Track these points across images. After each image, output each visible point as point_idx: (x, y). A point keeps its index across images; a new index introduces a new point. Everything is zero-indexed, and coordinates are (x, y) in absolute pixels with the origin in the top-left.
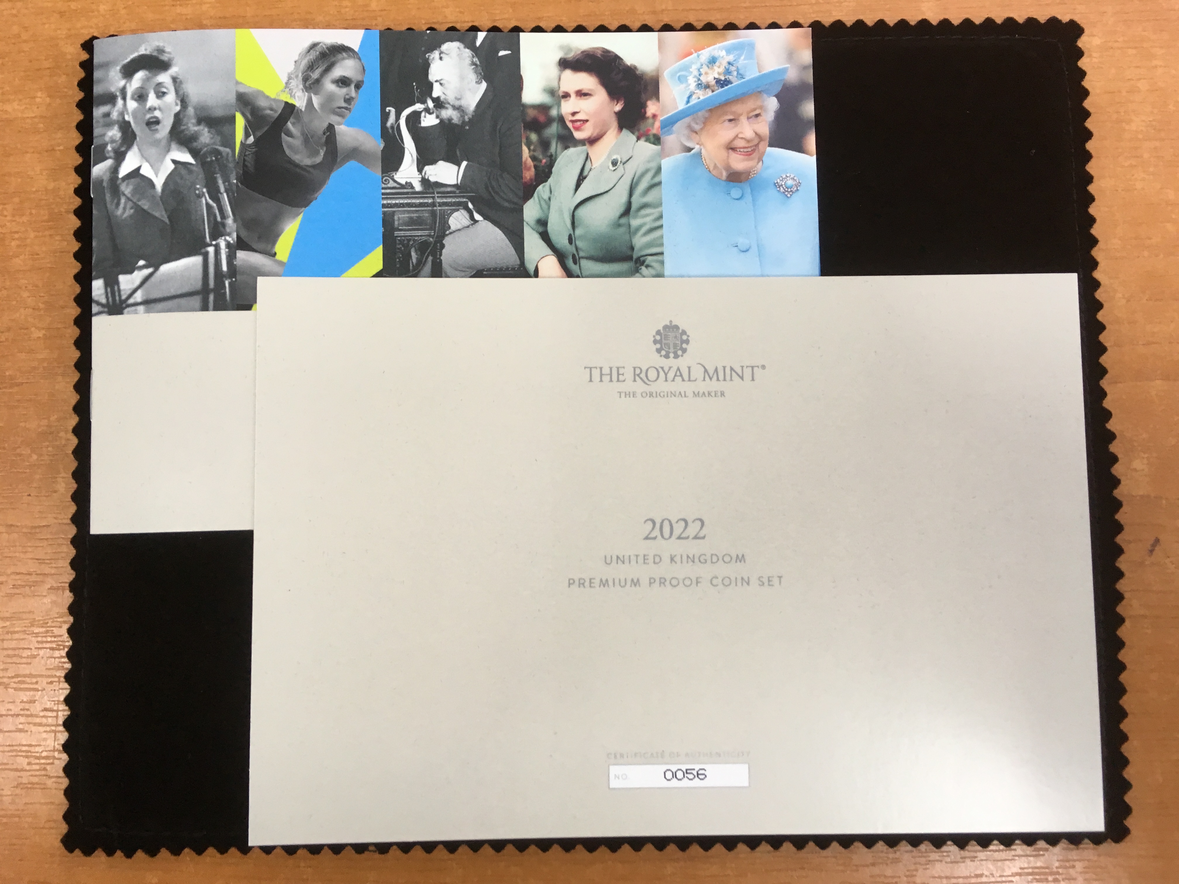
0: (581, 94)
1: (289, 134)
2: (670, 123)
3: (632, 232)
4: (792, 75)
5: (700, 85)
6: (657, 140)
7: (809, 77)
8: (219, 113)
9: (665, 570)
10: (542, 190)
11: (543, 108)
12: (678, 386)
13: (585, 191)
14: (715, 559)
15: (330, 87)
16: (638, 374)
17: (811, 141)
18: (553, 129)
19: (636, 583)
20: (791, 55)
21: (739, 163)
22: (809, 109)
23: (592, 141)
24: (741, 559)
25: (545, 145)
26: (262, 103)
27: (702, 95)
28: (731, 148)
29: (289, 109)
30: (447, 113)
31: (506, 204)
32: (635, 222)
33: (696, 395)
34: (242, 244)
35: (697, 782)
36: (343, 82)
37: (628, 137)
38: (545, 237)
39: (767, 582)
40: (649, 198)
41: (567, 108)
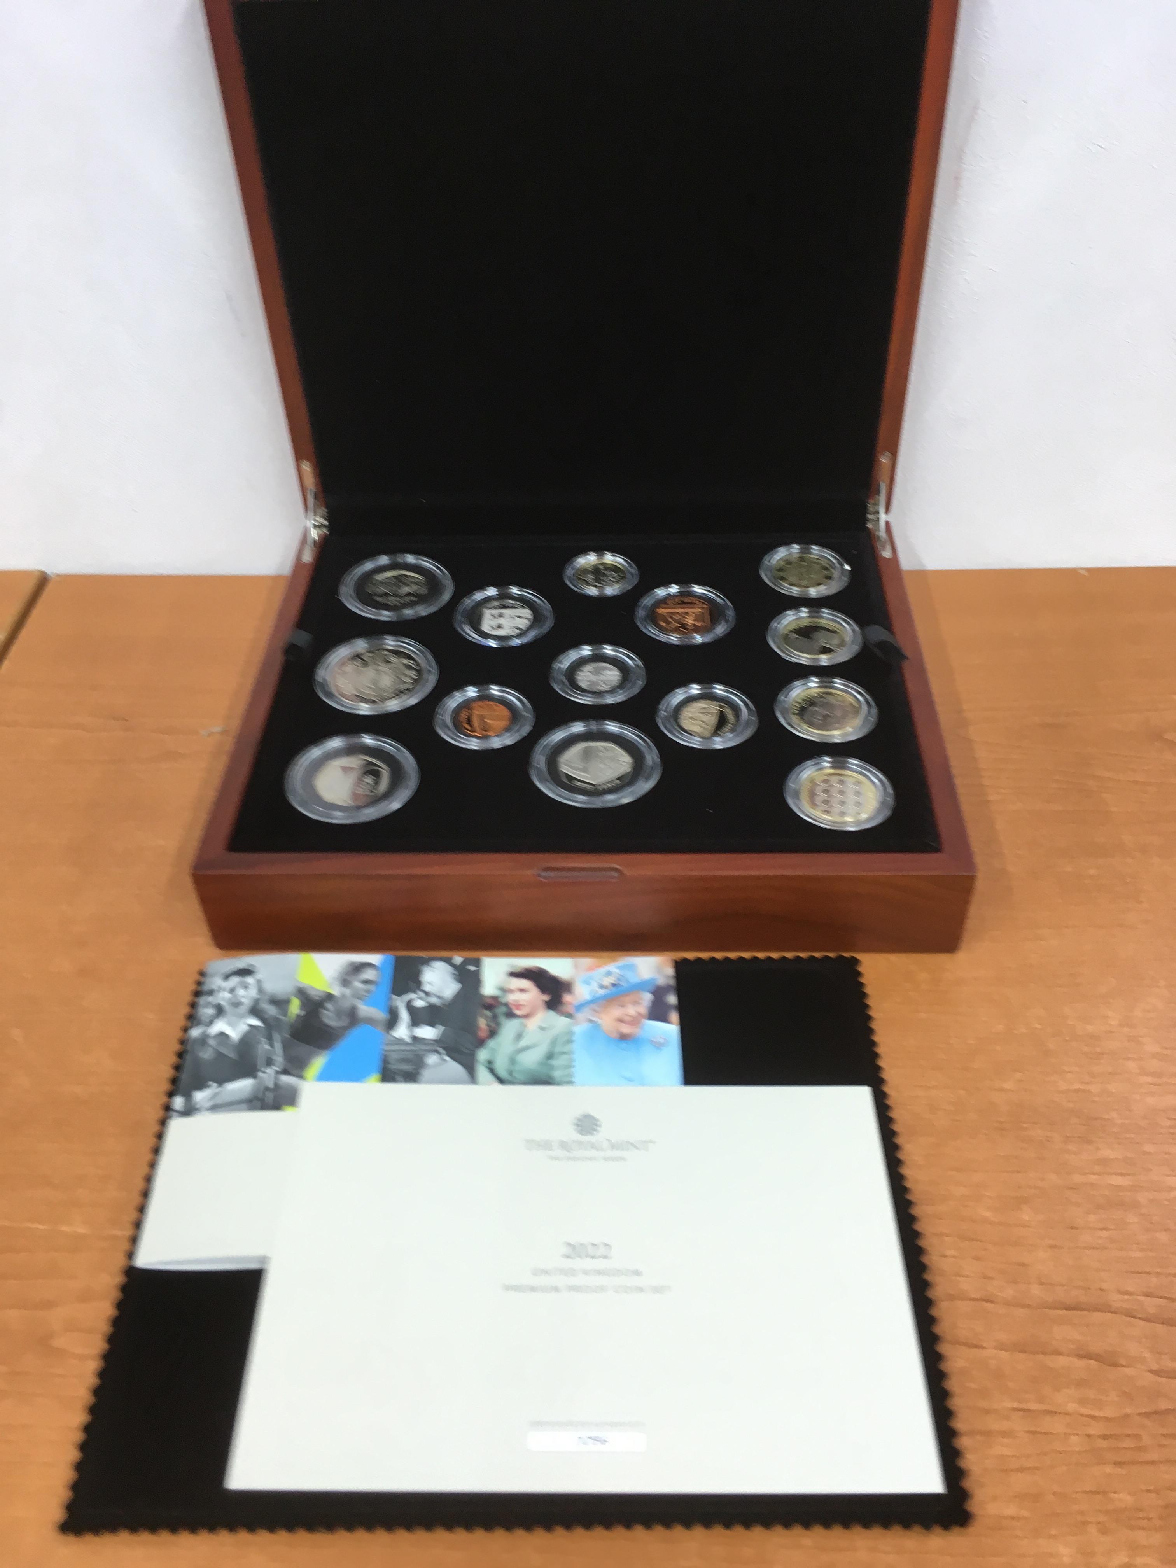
0: (522, 990)
1: (327, 1010)
2: (580, 1007)
3: (552, 1067)
4: (661, 981)
5: (602, 987)
6: (569, 1016)
7: (672, 982)
8: (284, 997)
9: (579, 1280)
10: (491, 1043)
11: (495, 998)
12: (593, 1153)
13: (523, 1043)
14: (618, 1272)
15: (357, 984)
16: (564, 1145)
17: (674, 1016)
18: (503, 1009)
19: (556, 1289)
20: (659, 969)
21: (626, 1029)
22: (672, 999)
23: (526, 1016)
24: (637, 1273)
25: (495, 1017)
26: (312, 993)
27: (602, 992)
28: (621, 1020)
29: (330, 997)
30: (434, 1000)
31: (467, 1051)
32: (554, 1062)
33: (605, 1159)
34: (285, 1072)
35: (599, 1446)
36: (366, 982)
37: (552, 1014)
38: (492, 1071)
39: (657, 1290)
40: (566, 1049)
41: (511, 998)
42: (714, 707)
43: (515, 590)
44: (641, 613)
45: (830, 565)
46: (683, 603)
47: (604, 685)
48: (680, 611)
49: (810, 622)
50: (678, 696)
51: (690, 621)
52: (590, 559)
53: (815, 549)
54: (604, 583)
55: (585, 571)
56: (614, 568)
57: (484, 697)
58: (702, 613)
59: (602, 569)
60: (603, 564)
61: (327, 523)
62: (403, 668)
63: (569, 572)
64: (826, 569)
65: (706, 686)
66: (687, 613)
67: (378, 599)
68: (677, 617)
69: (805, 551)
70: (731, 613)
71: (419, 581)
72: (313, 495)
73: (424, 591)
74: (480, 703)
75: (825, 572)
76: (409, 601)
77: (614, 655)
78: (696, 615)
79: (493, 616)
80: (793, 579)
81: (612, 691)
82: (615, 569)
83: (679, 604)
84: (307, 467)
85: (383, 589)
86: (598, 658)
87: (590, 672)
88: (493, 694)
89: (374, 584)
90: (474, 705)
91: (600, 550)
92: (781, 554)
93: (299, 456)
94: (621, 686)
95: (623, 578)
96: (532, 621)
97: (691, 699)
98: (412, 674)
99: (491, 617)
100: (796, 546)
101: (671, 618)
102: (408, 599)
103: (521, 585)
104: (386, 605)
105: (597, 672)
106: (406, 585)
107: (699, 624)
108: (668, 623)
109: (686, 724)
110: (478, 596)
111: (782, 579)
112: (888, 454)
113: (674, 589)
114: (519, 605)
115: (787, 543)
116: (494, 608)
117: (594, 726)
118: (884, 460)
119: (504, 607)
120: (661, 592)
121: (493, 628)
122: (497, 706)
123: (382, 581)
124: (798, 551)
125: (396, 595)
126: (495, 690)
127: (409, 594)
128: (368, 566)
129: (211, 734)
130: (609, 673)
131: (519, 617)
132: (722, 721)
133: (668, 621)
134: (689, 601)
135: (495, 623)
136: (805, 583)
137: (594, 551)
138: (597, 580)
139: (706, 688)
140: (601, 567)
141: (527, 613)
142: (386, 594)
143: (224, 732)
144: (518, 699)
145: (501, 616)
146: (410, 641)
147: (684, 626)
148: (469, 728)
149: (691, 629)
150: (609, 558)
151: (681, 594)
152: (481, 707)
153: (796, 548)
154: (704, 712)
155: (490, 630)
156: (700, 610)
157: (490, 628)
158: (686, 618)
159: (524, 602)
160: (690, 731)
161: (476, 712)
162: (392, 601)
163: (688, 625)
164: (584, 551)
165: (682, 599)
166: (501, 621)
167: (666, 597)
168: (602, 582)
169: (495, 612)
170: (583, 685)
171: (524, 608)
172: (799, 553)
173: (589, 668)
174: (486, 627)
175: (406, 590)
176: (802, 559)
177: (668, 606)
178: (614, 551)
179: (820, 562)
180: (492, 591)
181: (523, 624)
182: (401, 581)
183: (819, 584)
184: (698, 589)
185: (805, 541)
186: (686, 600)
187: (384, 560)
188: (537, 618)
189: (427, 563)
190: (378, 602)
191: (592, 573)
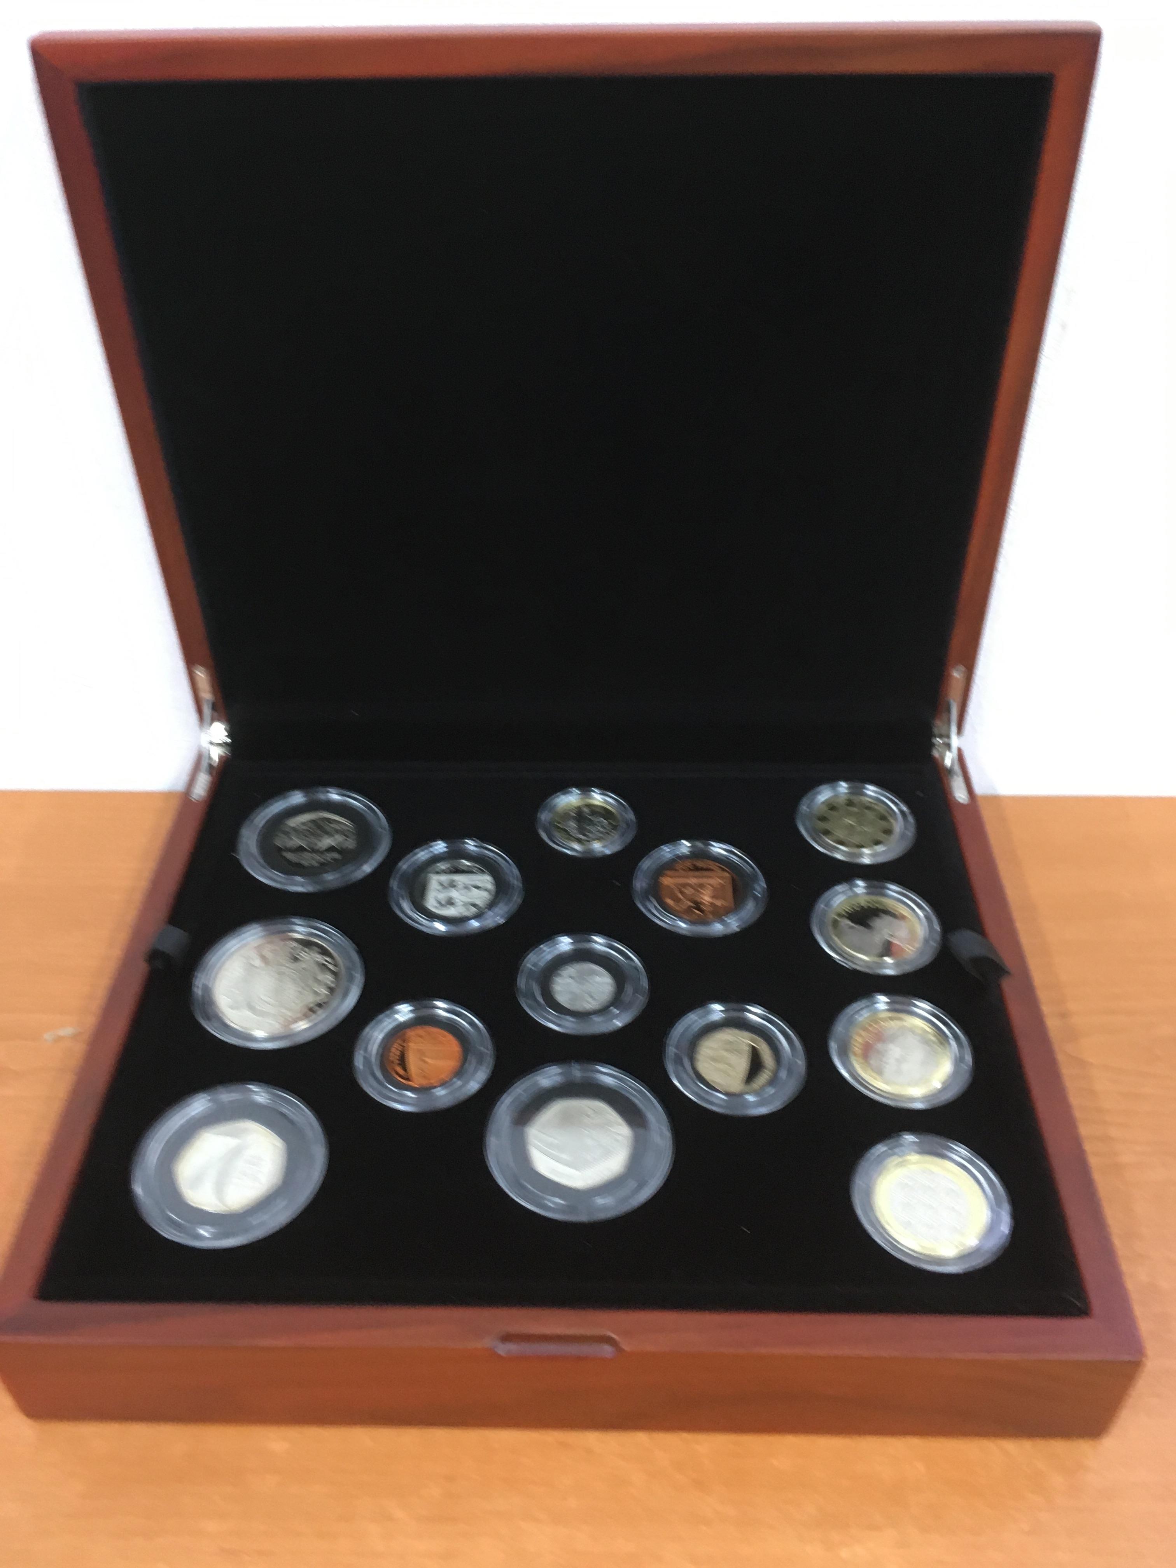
42: (745, 1040)
43: (471, 845)
44: (640, 883)
45: (888, 812)
46: (697, 869)
47: (590, 1000)
48: (693, 881)
49: (869, 902)
50: (693, 1020)
51: (706, 898)
52: (570, 800)
53: (871, 790)
54: (590, 835)
55: (566, 816)
56: (603, 812)
57: (424, 1020)
58: (723, 885)
59: (587, 814)
60: (589, 806)
61: (229, 740)
62: (316, 969)
63: (544, 817)
64: (883, 818)
65: (735, 1006)
66: (702, 886)
67: (290, 856)
68: (689, 891)
69: (857, 791)
70: (761, 886)
71: (346, 828)
72: (210, 706)
73: (350, 844)
74: (420, 1031)
75: (883, 823)
76: (329, 860)
77: (605, 952)
78: (715, 889)
79: (441, 884)
80: (840, 834)
81: (603, 1011)
82: (605, 813)
83: (690, 870)
84: (201, 674)
85: (296, 841)
86: (582, 955)
87: (571, 977)
88: (439, 1016)
89: (287, 833)
90: (411, 1033)
91: (585, 786)
92: (824, 795)
93: (191, 659)
94: (617, 1001)
95: (615, 828)
96: (493, 893)
97: (712, 1028)
98: (328, 978)
99: (439, 888)
100: (844, 784)
101: (681, 892)
102: (330, 856)
103: (482, 837)
104: (299, 865)
105: (581, 978)
106: (328, 833)
107: (719, 903)
108: (677, 900)
109: (705, 1067)
110: (422, 855)
111: (827, 833)
112: (962, 668)
113: (685, 846)
114: (477, 867)
115: (832, 779)
116: (444, 872)
117: (577, 1072)
118: (957, 674)
119: (457, 871)
120: (666, 852)
121: (440, 903)
122: (445, 1036)
123: (297, 827)
124: (846, 791)
125: (314, 851)
126: (441, 1008)
127: (331, 849)
128: (277, 807)
129: (59, 1039)
130: (598, 979)
131: (477, 887)
132: (756, 1065)
133: (677, 897)
134: (705, 866)
135: (442, 896)
136: (856, 840)
137: (577, 786)
138: (582, 831)
139: (734, 1010)
140: (586, 810)
141: (486, 880)
142: (301, 849)
143: (75, 1037)
144: (471, 1023)
145: (452, 885)
146: (328, 927)
147: (698, 906)
148: (401, 1072)
149: (709, 911)
150: (598, 798)
151: (695, 854)
152: (421, 1037)
153: (843, 787)
154: (731, 1048)
155: (436, 907)
156: (720, 881)
157: (436, 904)
158: (702, 893)
159: (485, 865)
160: (713, 1081)
161: (412, 1045)
162: (308, 860)
163: (704, 904)
164: (563, 787)
165: (695, 863)
166: (454, 894)
167: (673, 859)
168: (588, 834)
169: (444, 878)
170: (562, 999)
171: (483, 872)
172: (849, 793)
173: (570, 971)
174: (431, 903)
175: (327, 842)
176: (850, 803)
177: (677, 874)
178: (605, 787)
179: (876, 807)
180: (440, 847)
181: (481, 897)
182: (320, 827)
183: (877, 843)
184: (718, 849)
185: (858, 778)
186: (700, 864)
187: (297, 798)
188: (501, 888)
189: (356, 802)
190: (289, 862)
191: (574, 818)
